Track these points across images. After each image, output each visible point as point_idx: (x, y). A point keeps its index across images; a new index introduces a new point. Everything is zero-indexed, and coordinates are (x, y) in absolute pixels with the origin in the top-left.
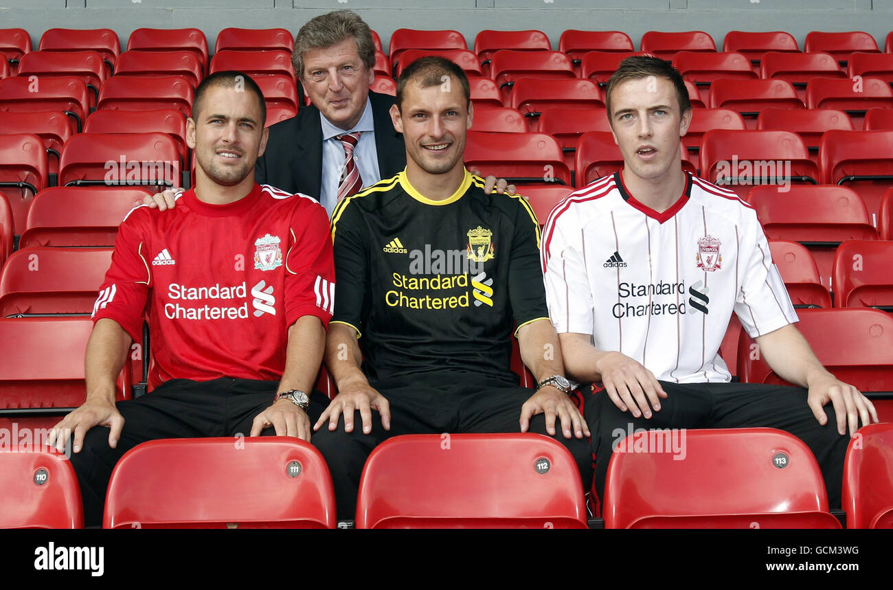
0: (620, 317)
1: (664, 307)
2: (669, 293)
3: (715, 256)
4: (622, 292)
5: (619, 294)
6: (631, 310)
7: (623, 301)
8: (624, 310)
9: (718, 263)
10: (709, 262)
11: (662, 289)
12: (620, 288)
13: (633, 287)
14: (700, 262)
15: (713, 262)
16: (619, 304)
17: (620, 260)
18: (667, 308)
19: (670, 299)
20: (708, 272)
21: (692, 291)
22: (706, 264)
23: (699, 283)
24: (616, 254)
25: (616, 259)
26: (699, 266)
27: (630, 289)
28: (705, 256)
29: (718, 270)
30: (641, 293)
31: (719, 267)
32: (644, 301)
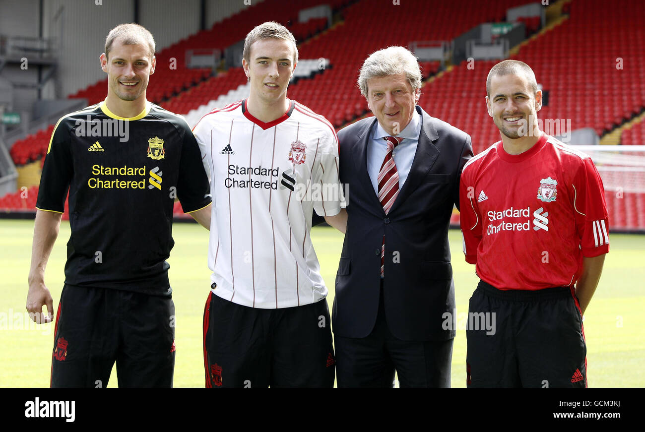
0: (229, 187)
1: (261, 184)
2: (266, 174)
3: (302, 154)
4: (230, 170)
5: (229, 172)
6: (236, 183)
7: (231, 177)
8: (232, 182)
9: (303, 159)
10: (297, 158)
11: (261, 171)
12: (229, 168)
13: (237, 168)
14: (291, 157)
15: (300, 158)
16: (228, 179)
17: (230, 149)
18: (263, 184)
19: (267, 179)
20: (296, 164)
21: (284, 175)
22: (295, 159)
23: (290, 171)
24: (229, 146)
25: (228, 149)
26: (290, 159)
27: (235, 169)
28: (295, 154)
29: (302, 164)
30: (242, 172)
31: (303, 162)
32: (246, 178)
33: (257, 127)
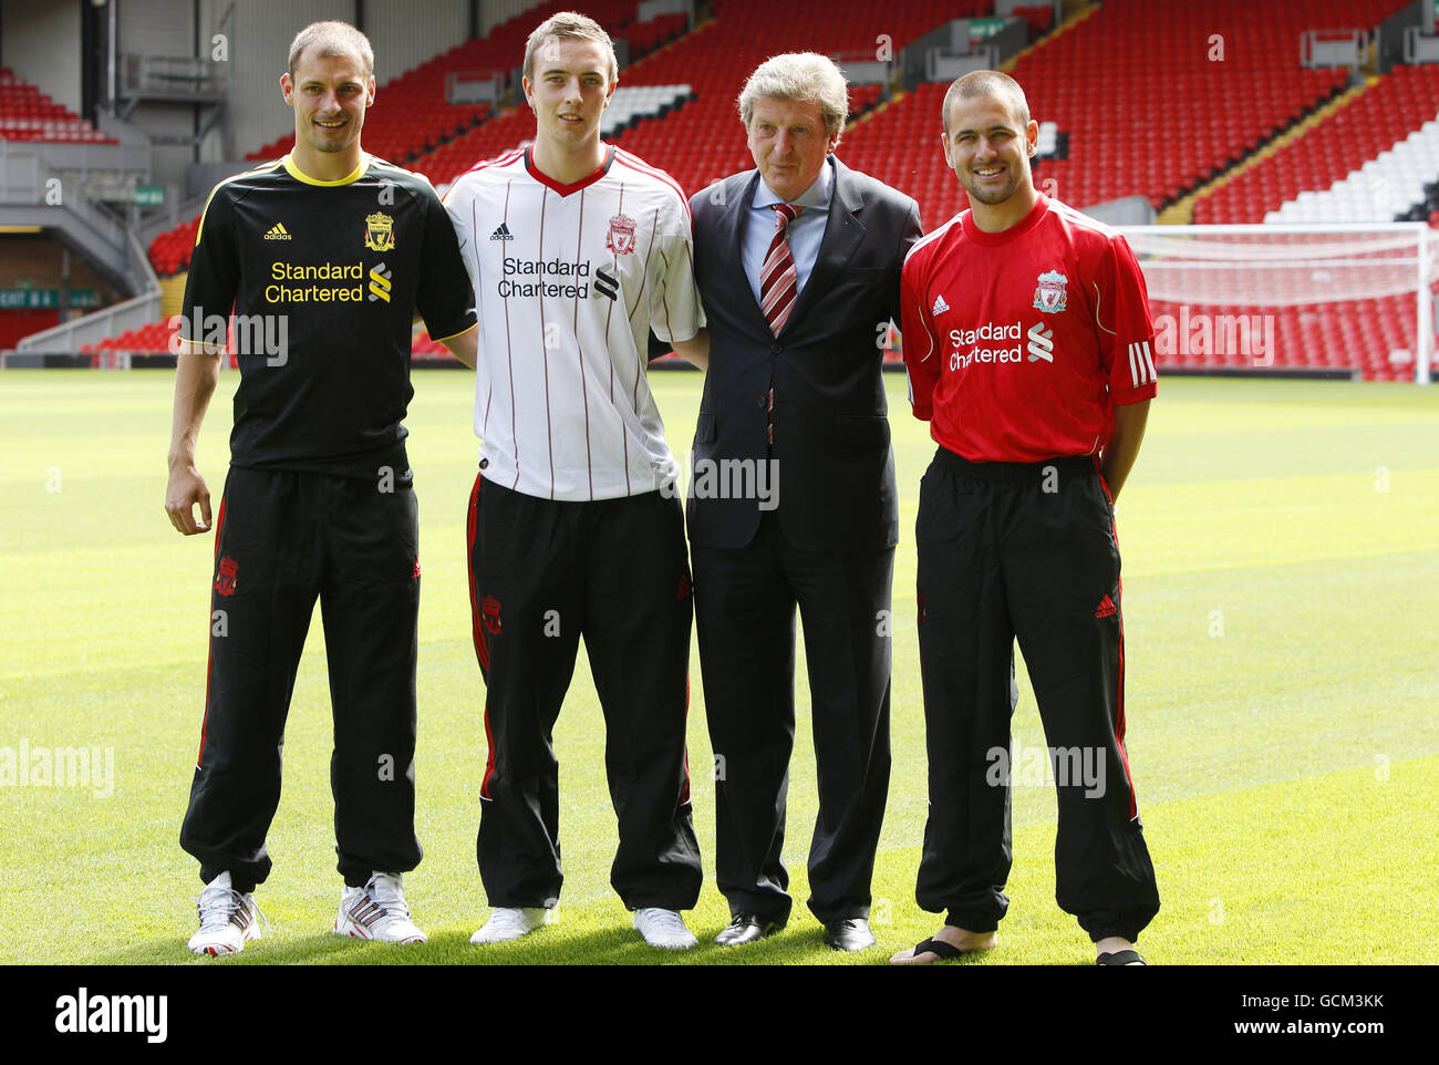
0: (505, 296)
1: (561, 288)
2: (567, 273)
3: (629, 238)
4: (507, 268)
5: (505, 271)
6: (517, 289)
7: (509, 278)
8: (509, 288)
9: (631, 246)
10: (621, 243)
11: (560, 268)
12: (505, 264)
13: (519, 263)
14: (610, 242)
15: (625, 244)
16: (504, 281)
17: (507, 232)
18: (564, 290)
19: (570, 280)
20: (619, 255)
21: (599, 274)
22: (617, 246)
23: (608, 266)
24: (504, 225)
25: (503, 231)
26: (609, 246)
27: (515, 265)
28: (616, 237)
29: (629, 253)
30: (528, 270)
31: (631, 250)
32: (534, 279)
33: (552, 193)
